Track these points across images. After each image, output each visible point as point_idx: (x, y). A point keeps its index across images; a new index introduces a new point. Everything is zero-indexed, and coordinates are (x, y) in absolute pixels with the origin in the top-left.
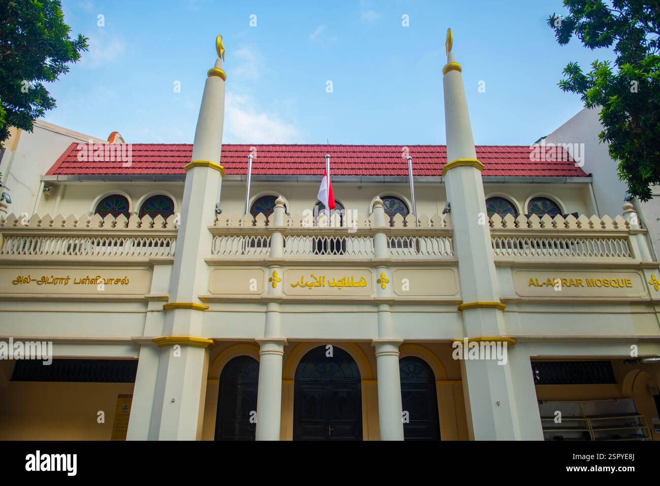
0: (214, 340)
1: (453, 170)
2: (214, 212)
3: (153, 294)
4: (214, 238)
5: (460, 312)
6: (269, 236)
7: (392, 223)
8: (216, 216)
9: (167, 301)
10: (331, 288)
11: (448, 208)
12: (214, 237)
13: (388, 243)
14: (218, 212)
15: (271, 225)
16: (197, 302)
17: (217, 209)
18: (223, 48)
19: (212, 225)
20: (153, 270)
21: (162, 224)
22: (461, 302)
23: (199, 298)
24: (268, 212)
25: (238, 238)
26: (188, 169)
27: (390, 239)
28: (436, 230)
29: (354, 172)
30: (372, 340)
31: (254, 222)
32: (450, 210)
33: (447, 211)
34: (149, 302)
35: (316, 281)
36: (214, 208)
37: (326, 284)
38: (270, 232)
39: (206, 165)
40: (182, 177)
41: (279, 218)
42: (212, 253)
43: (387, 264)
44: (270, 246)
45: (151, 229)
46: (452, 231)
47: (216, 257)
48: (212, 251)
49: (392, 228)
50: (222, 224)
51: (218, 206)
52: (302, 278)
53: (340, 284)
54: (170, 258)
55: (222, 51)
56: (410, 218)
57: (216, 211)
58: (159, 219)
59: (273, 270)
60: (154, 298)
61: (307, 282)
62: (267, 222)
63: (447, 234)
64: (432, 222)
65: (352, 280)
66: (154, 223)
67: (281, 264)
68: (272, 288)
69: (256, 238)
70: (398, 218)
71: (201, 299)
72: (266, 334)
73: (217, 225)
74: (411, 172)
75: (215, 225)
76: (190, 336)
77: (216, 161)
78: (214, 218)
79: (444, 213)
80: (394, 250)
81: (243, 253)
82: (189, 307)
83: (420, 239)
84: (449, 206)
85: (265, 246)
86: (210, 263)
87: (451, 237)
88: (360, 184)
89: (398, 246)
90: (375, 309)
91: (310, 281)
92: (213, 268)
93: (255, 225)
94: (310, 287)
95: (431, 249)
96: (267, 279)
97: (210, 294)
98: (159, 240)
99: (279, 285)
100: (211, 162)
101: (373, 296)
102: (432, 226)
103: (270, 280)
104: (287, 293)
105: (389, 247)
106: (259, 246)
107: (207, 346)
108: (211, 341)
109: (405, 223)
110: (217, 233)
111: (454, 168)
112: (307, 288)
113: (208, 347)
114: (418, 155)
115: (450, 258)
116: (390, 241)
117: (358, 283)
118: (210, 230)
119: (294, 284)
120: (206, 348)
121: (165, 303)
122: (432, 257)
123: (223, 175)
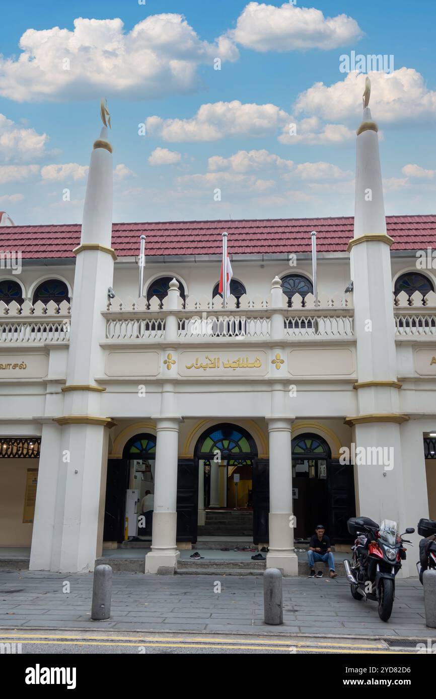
0: (112, 419)
1: (358, 245)
2: (107, 297)
3: (51, 377)
4: (107, 323)
5: (355, 390)
6: (163, 319)
7: (290, 304)
8: (109, 300)
9: (65, 383)
10: (227, 369)
11: (351, 286)
12: (108, 321)
13: (285, 323)
14: (110, 297)
15: (165, 308)
16: (93, 384)
17: (110, 293)
18: (108, 114)
19: (105, 309)
20: (49, 355)
21: (55, 310)
22: (357, 381)
23: (95, 380)
24: (162, 295)
25: (132, 322)
26: (78, 253)
27: (287, 320)
28: (335, 310)
29: (256, 250)
30: (264, 418)
31: (148, 306)
32: (352, 289)
33: (350, 290)
34: (48, 385)
35: (210, 362)
36: (106, 293)
37: (221, 365)
38: (164, 315)
39: (96, 248)
40: (72, 261)
41: (173, 300)
42: (107, 337)
43: (283, 345)
44: (164, 329)
45: (44, 315)
46: (353, 310)
47: (110, 341)
48: (107, 335)
49: (290, 309)
50: (115, 309)
51: (111, 290)
52: (197, 360)
53: (234, 365)
54: (65, 342)
55: (107, 117)
56: (309, 298)
57: (109, 295)
58: (52, 304)
59: (168, 352)
60: (51, 381)
61: (202, 364)
62: (161, 306)
63: (348, 314)
64: (333, 301)
65: (247, 361)
66: (47, 309)
67: (176, 347)
68: (167, 370)
69: (150, 322)
70: (297, 299)
71: (96, 381)
72: (161, 412)
73: (110, 310)
74: (314, 248)
75: (108, 309)
76: (89, 416)
77: (107, 243)
78: (107, 302)
79: (346, 291)
80: (291, 331)
81: (138, 337)
82: (87, 389)
83: (319, 320)
84: (352, 285)
85: (159, 328)
86: (104, 347)
87: (352, 316)
88: (262, 263)
89: (295, 326)
90: (269, 389)
91: (205, 362)
92: (107, 352)
93: (149, 309)
94: (205, 368)
95: (329, 329)
96: (162, 361)
97: (107, 377)
98: (54, 326)
99: (174, 368)
100: (100, 245)
101: (268, 376)
102: (333, 305)
103: (165, 362)
104: (182, 374)
105: (285, 327)
106: (153, 329)
107: (105, 424)
108: (109, 420)
109: (303, 303)
110: (110, 318)
111: (359, 243)
112: (201, 369)
113: (107, 424)
114: (323, 229)
115: (349, 337)
116: (287, 322)
117: (253, 364)
118: (104, 314)
119: (189, 365)
120: (105, 426)
121: (63, 386)
122: (330, 337)
123: (114, 258)
